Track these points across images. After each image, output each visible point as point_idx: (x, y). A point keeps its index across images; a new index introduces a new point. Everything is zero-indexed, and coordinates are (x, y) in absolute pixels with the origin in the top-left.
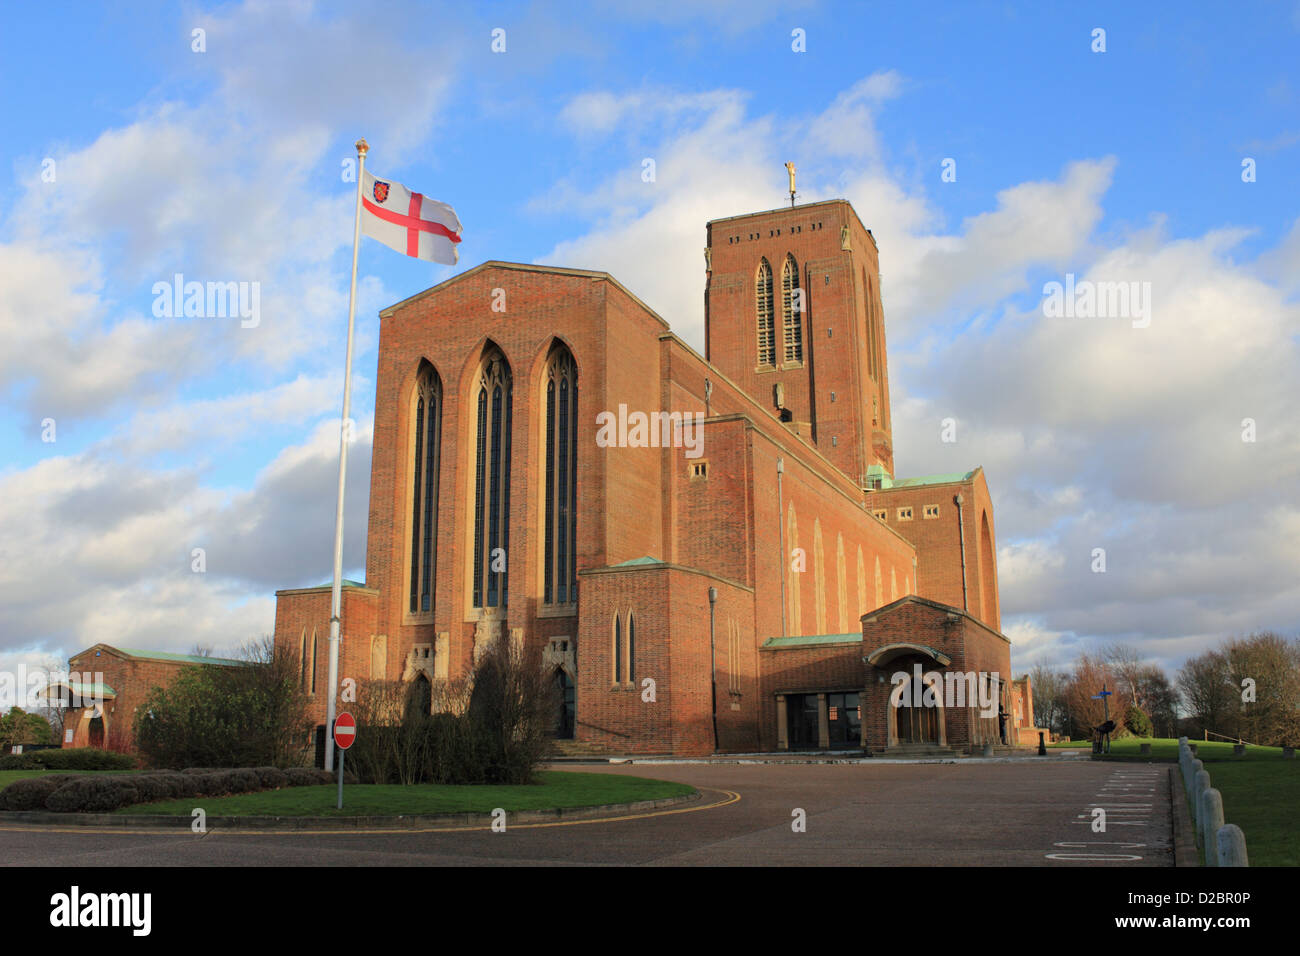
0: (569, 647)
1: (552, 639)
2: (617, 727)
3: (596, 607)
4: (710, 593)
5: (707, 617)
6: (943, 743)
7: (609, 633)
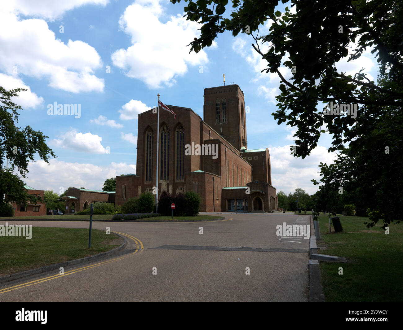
0: (182, 189)
1: (178, 187)
3: (189, 181)
4: (213, 178)
5: (212, 183)
6: (263, 210)
7: (192, 186)
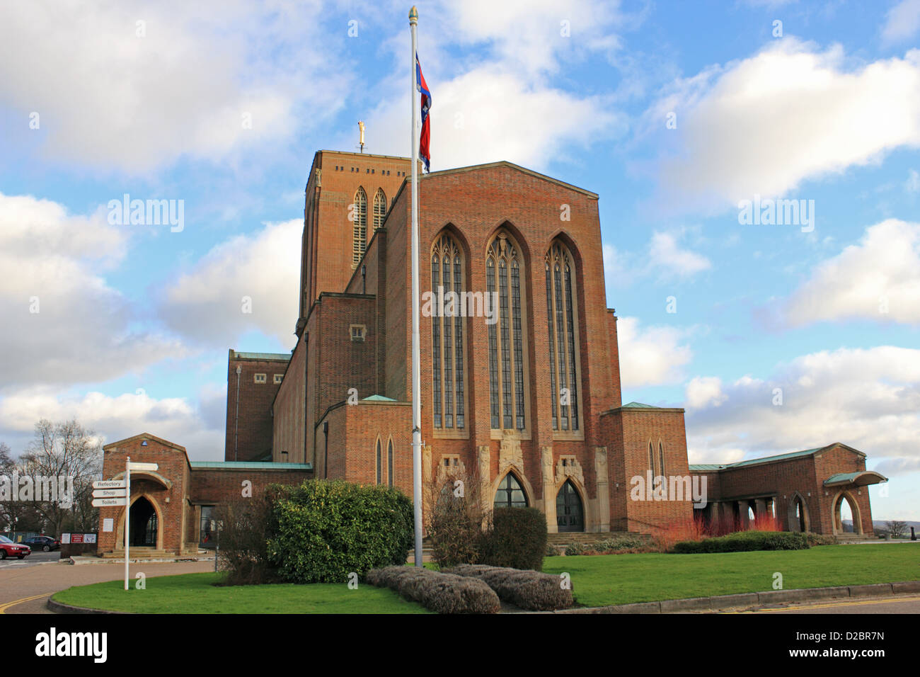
2: (657, 522)
3: (636, 436)
7: (646, 454)
